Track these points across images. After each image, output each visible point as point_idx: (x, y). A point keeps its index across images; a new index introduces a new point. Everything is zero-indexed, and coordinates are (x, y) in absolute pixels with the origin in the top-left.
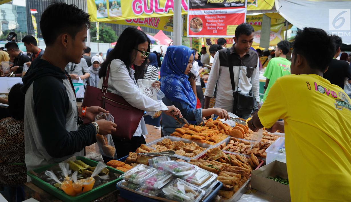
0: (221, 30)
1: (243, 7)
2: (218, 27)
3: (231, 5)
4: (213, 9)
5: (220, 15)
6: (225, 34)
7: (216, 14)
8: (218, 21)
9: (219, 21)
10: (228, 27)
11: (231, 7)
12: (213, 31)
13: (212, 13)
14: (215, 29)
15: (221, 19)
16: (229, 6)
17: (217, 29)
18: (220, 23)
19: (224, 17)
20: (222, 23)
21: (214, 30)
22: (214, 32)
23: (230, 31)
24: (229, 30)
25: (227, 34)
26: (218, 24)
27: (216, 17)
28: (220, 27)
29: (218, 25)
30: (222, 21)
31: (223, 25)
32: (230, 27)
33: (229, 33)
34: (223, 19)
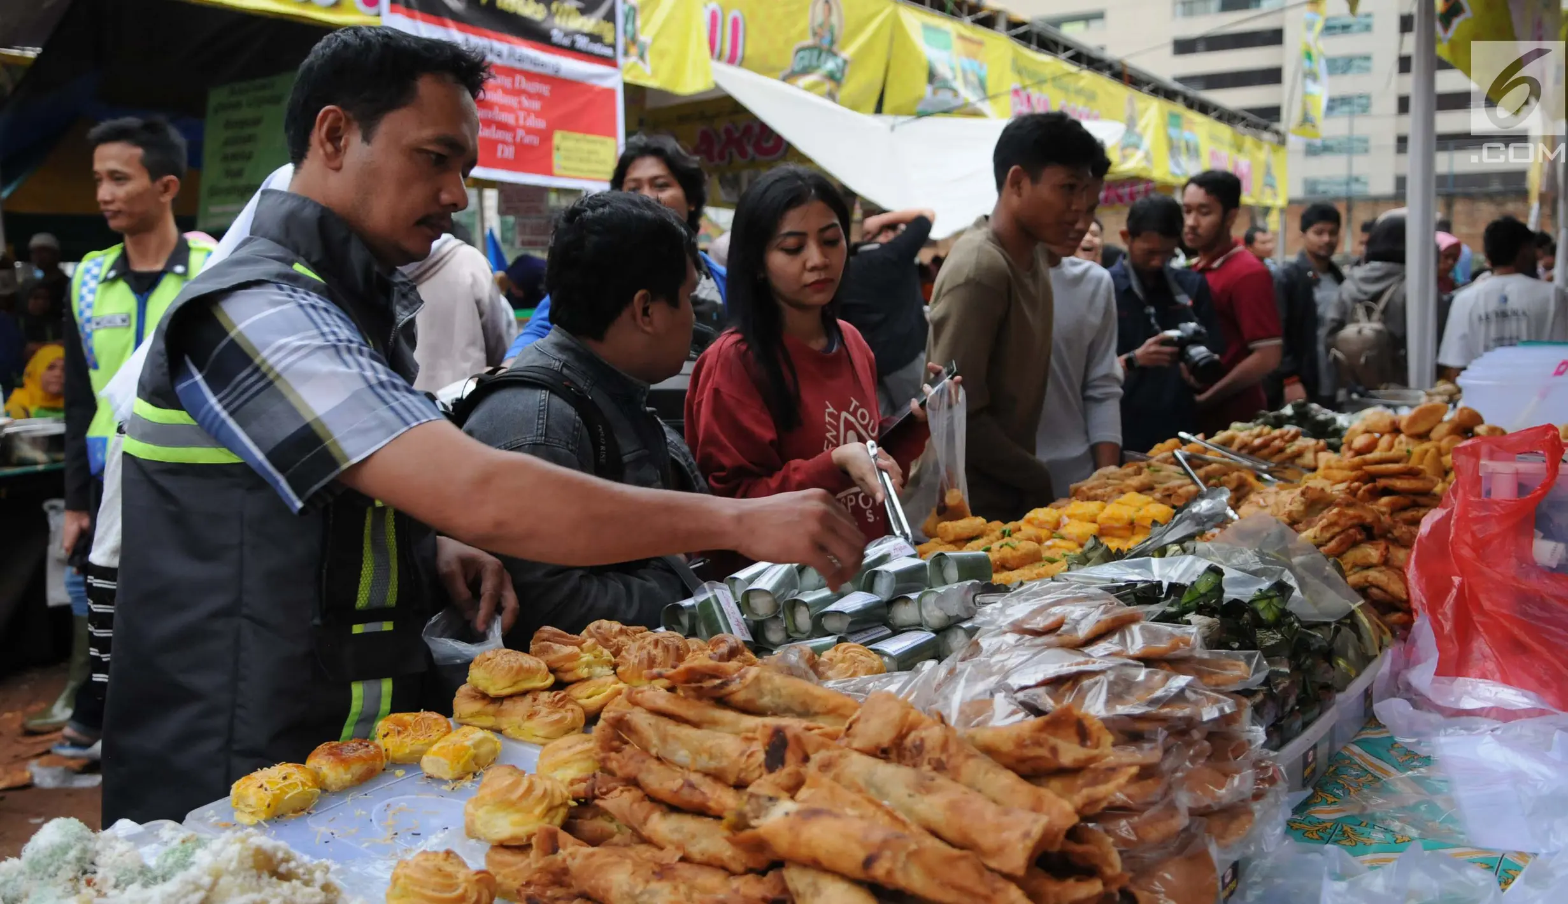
0: (530, 147)
1: (610, 61)
2: (520, 133)
3: (573, 42)
4: (509, 42)
5: (530, 76)
6: (548, 171)
7: (517, 65)
8: (520, 103)
9: (526, 102)
10: (558, 137)
11: (571, 50)
12: (500, 147)
13: (499, 55)
14: (508, 137)
15: (530, 96)
16: (566, 42)
17: (518, 139)
18: (529, 115)
19: (545, 90)
20: (538, 115)
21: (504, 142)
22: (499, 154)
23: (567, 158)
24: (562, 153)
25: (556, 171)
26: (522, 114)
27: (513, 83)
28: (530, 131)
29: (521, 122)
30: (536, 105)
31: (541, 124)
32: (564, 138)
33: (565, 168)
34: (539, 96)
